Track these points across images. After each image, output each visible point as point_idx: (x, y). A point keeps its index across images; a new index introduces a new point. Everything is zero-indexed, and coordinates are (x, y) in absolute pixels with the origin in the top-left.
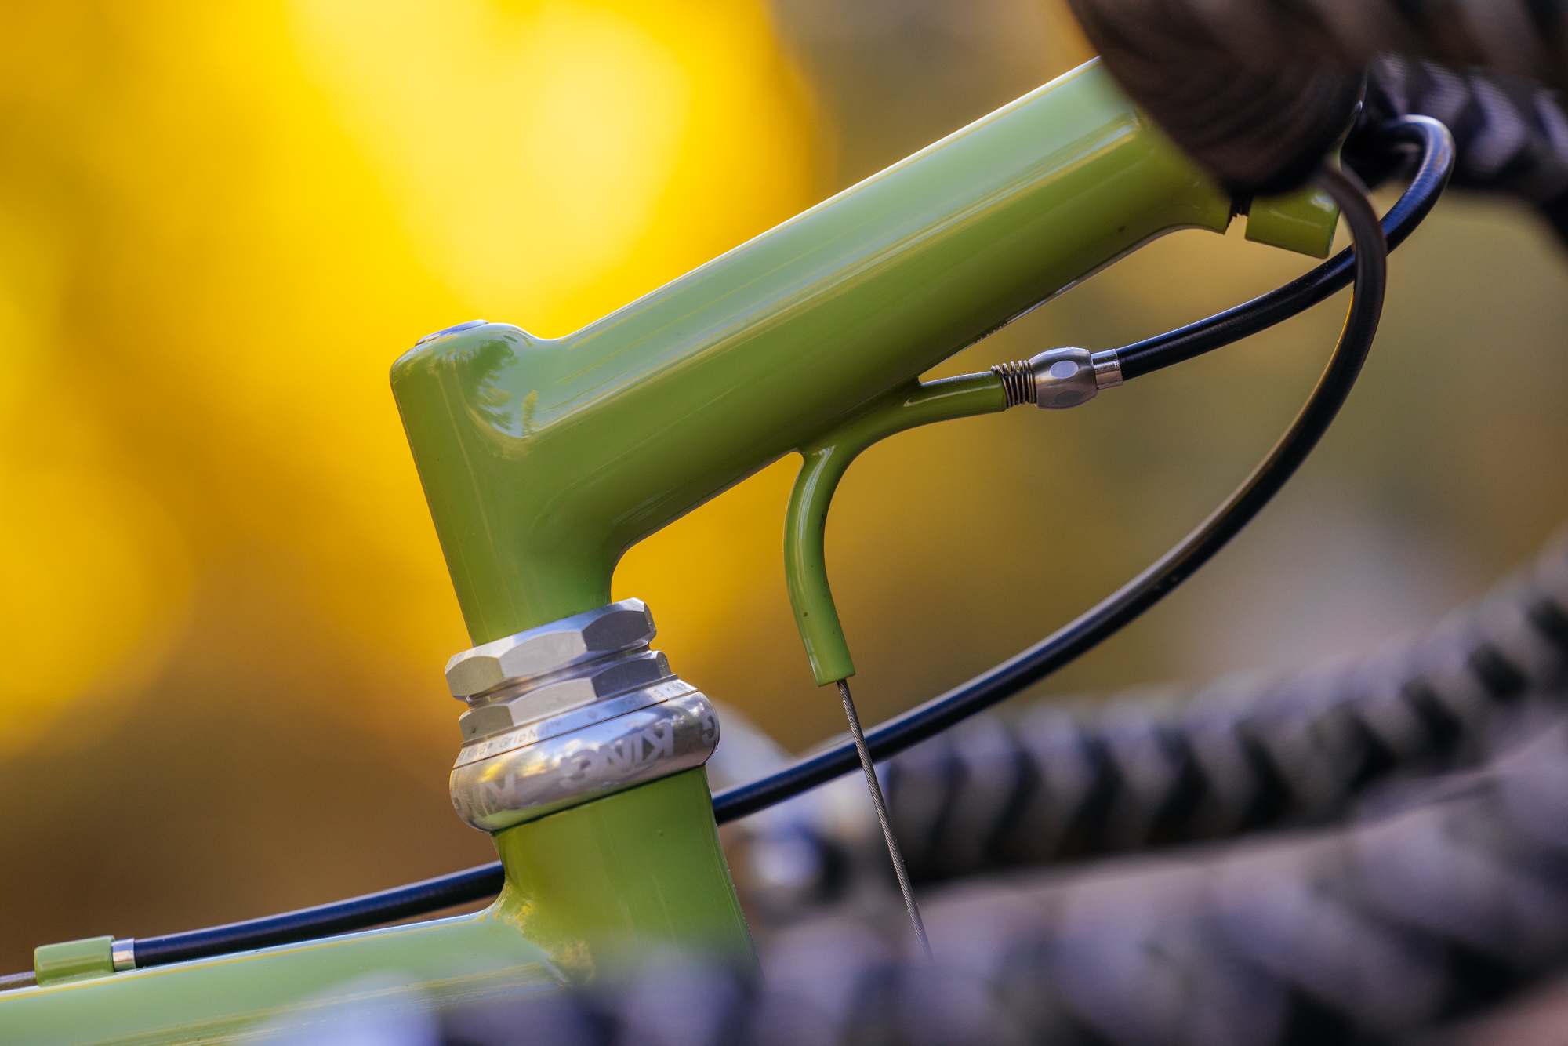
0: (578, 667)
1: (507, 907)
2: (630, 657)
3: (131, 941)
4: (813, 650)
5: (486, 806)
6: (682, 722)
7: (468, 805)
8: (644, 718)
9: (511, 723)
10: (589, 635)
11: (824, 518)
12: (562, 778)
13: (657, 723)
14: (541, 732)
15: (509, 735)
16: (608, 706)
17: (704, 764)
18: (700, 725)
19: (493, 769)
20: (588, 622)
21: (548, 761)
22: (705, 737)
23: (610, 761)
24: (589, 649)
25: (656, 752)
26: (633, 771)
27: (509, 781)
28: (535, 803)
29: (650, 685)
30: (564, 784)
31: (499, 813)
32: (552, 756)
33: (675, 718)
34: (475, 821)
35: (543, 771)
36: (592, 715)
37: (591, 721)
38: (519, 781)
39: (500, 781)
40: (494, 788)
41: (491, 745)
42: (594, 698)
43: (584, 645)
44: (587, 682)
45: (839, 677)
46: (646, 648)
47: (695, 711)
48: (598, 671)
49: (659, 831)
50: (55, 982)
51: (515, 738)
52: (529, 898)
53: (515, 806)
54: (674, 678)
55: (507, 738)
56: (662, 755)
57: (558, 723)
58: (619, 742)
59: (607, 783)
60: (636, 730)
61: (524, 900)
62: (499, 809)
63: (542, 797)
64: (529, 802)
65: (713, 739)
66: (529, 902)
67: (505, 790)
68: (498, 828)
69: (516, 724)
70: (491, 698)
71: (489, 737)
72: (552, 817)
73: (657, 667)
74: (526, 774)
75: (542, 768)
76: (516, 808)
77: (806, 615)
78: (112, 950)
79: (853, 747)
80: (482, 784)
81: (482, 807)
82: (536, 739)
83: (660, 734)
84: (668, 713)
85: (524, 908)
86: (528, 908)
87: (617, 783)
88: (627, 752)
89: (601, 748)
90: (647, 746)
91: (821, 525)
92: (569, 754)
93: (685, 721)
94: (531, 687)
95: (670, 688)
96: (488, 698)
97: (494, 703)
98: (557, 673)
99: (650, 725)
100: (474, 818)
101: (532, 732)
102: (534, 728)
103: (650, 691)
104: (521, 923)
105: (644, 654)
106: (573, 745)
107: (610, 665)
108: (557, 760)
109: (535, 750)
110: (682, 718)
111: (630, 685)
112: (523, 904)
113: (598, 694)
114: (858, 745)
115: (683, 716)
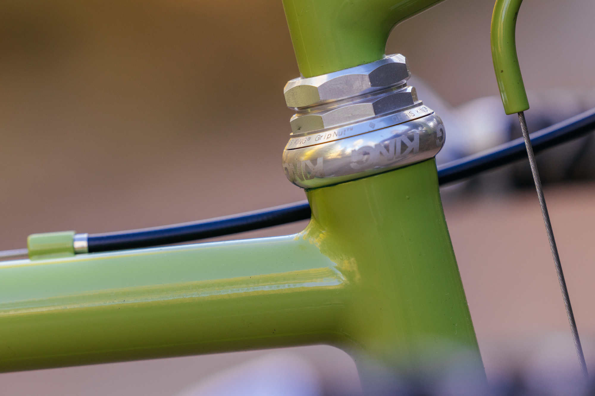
0: (364, 96)
1: (311, 234)
2: (395, 92)
3: (85, 236)
4: (504, 88)
5: (304, 175)
6: (424, 131)
7: (293, 172)
8: (402, 128)
9: (323, 126)
10: (373, 77)
11: (516, 14)
12: (352, 162)
13: (410, 132)
14: (340, 134)
15: (321, 134)
16: (382, 121)
17: (434, 157)
18: (435, 133)
19: (309, 152)
20: (373, 68)
21: (343, 151)
22: (438, 141)
23: (381, 153)
24: (372, 86)
25: (409, 150)
26: (394, 160)
27: (320, 161)
28: (333, 175)
29: (407, 109)
30: (352, 165)
31: (312, 180)
32: (346, 148)
33: (420, 128)
34: (296, 182)
35: (339, 157)
36: (372, 125)
37: (372, 129)
38: (326, 161)
39: (314, 160)
40: (310, 164)
41: (310, 138)
42: (374, 116)
43: (370, 83)
44: (370, 104)
45: (520, 110)
46: (405, 85)
47: (431, 124)
48: (377, 98)
49: (407, 197)
50: (39, 258)
51: (325, 136)
52: (324, 230)
53: (322, 176)
54: (420, 104)
55: (320, 135)
56: (412, 151)
57: (352, 129)
58: (387, 142)
59: (377, 167)
60: (397, 136)
61: (321, 230)
62: (312, 178)
63: (337, 172)
64: (330, 174)
65: (442, 143)
66: (324, 232)
67: (316, 166)
68: (309, 188)
69: (325, 128)
70: (311, 110)
71: (309, 134)
72: (344, 184)
73: (411, 97)
74: (329, 158)
75: (339, 155)
76: (322, 178)
77: (502, 71)
78: (74, 240)
79: (524, 144)
80: (303, 161)
81: (302, 175)
82: (336, 138)
83: (411, 139)
84: (416, 126)
85: (321, 235)
86: (323, 235)
87: (383, 167)
88: (392, 149)
89: (376, 146)
90: (404, 146)
91: (514, 18)
92: (357, 148)
93: (426, 131)
94: (336, 106)
95: (418, 111)
96: (309, 110)
97: (314, 114)
98: (352, 98)
99: (405, 133)
100: (296, 181)
101: (335, 132)
102: (336, 130)
103: (406, 112)
104: (319, 244)
105: (403, 89)
106: (359, 143)
107: (383, 95)
108: (349, 151)
109: (335, 144)
110: (424, 129)
111: (395, 108)
112: (320, 232)
113: (376, 114)
114: (526, 143)
115: (425, 128)
